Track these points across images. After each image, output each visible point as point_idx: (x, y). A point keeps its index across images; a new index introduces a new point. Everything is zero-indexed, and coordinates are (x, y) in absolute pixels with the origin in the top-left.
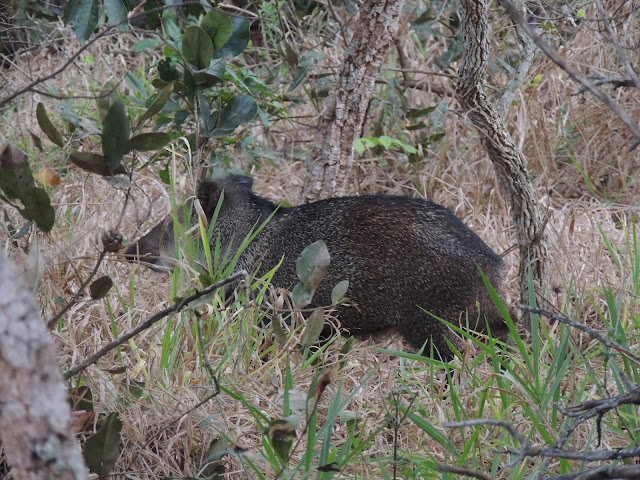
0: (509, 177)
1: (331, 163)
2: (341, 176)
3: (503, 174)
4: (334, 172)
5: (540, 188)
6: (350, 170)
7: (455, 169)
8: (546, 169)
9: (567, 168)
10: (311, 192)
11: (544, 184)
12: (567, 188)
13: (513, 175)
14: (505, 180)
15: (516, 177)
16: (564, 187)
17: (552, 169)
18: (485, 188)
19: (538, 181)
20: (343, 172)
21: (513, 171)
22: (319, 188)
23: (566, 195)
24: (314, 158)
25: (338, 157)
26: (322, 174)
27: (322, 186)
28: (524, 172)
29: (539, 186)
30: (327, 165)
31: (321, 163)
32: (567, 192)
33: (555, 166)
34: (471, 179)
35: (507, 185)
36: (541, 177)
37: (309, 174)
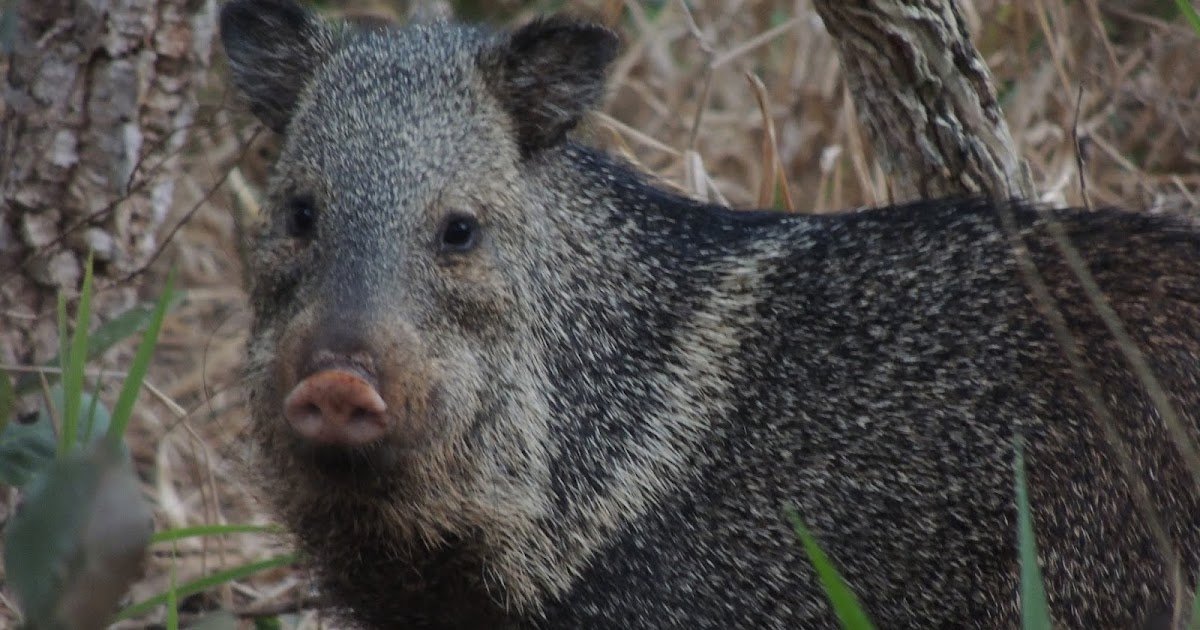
0: (910, 102)
1: (116, 45)
2: (163, 103)
3: (882, 86)
4: (129, 86)
5: (1040, 133)
6: (201, 77)
7: (661, 56)
8: (1061, 46)
9: (1156, 40)
10: (33, 179)
11: (1053, 113)
12: (1157, 127)
13: (924, 91)
14: (889, 113)
15: (936, 98)
16: (1140, 125)
17: (1083, 45)
18: (795, 138)
19: (1030, 99)
20: (171, 84)
21: (923, 70)
22: (63, 157)
23: (1153, 158)
24: (41, 27)
25: (148, 21)
26: (78, 95)
27: (80, 147)
28: (975, 76)
29: (1033, 121)
30: (101, 55)
31: (69, 49)
32: (1159, 144)
33: (1100, 28)
34: (733, 94)
35: (900, 134)
36: (1043, 81)
37: (17, 97)
